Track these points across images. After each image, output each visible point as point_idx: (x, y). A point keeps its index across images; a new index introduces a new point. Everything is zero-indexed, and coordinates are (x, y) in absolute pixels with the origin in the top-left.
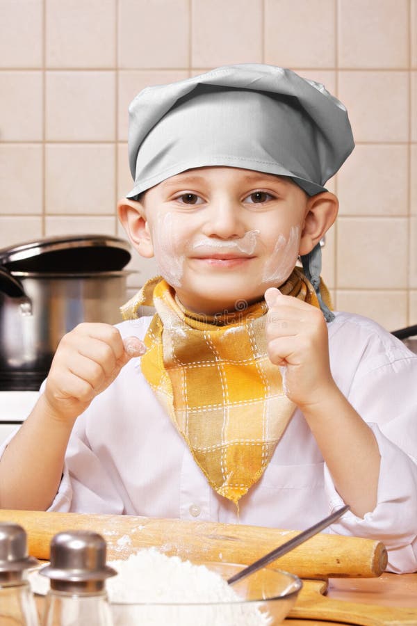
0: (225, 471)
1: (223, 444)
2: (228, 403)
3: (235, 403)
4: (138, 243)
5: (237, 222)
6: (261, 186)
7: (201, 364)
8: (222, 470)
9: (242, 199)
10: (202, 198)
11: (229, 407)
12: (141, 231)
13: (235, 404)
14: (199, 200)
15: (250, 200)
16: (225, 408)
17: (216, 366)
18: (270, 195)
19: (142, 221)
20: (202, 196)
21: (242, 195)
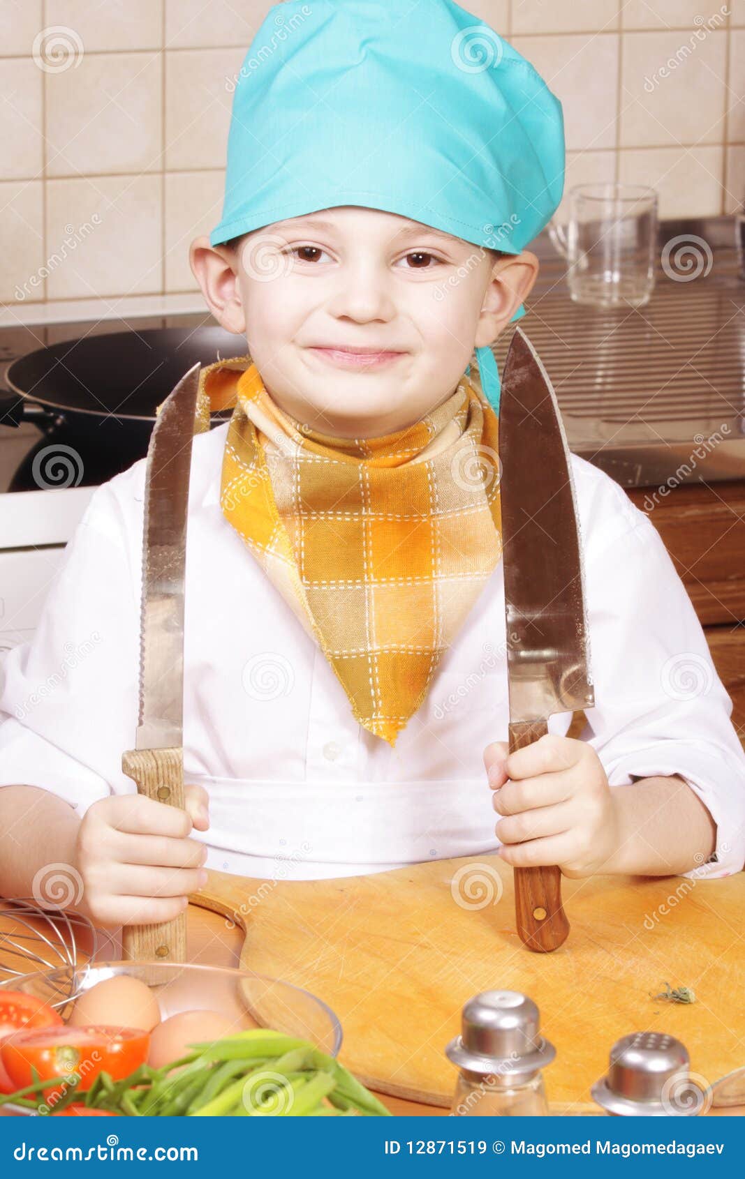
0: (376, 693)
1: (369, 648)
2: (373, 580)
3: (383, 580)
4: (221, 309)
5: (383, 300)
6: (423, 244)
7: (335, 515)
8: (372, 691)
9: (393, 261)
10: (329, 255)
11: (373, 586)
12: (227, 288)
13: (383, 582)
14: (324, 258)
15: (404, 263)
16: (367, 587)
17: (361, 521)
18: (435, 258)
19: (229, 274)
20: (330, 252)
21: (394, 256)
